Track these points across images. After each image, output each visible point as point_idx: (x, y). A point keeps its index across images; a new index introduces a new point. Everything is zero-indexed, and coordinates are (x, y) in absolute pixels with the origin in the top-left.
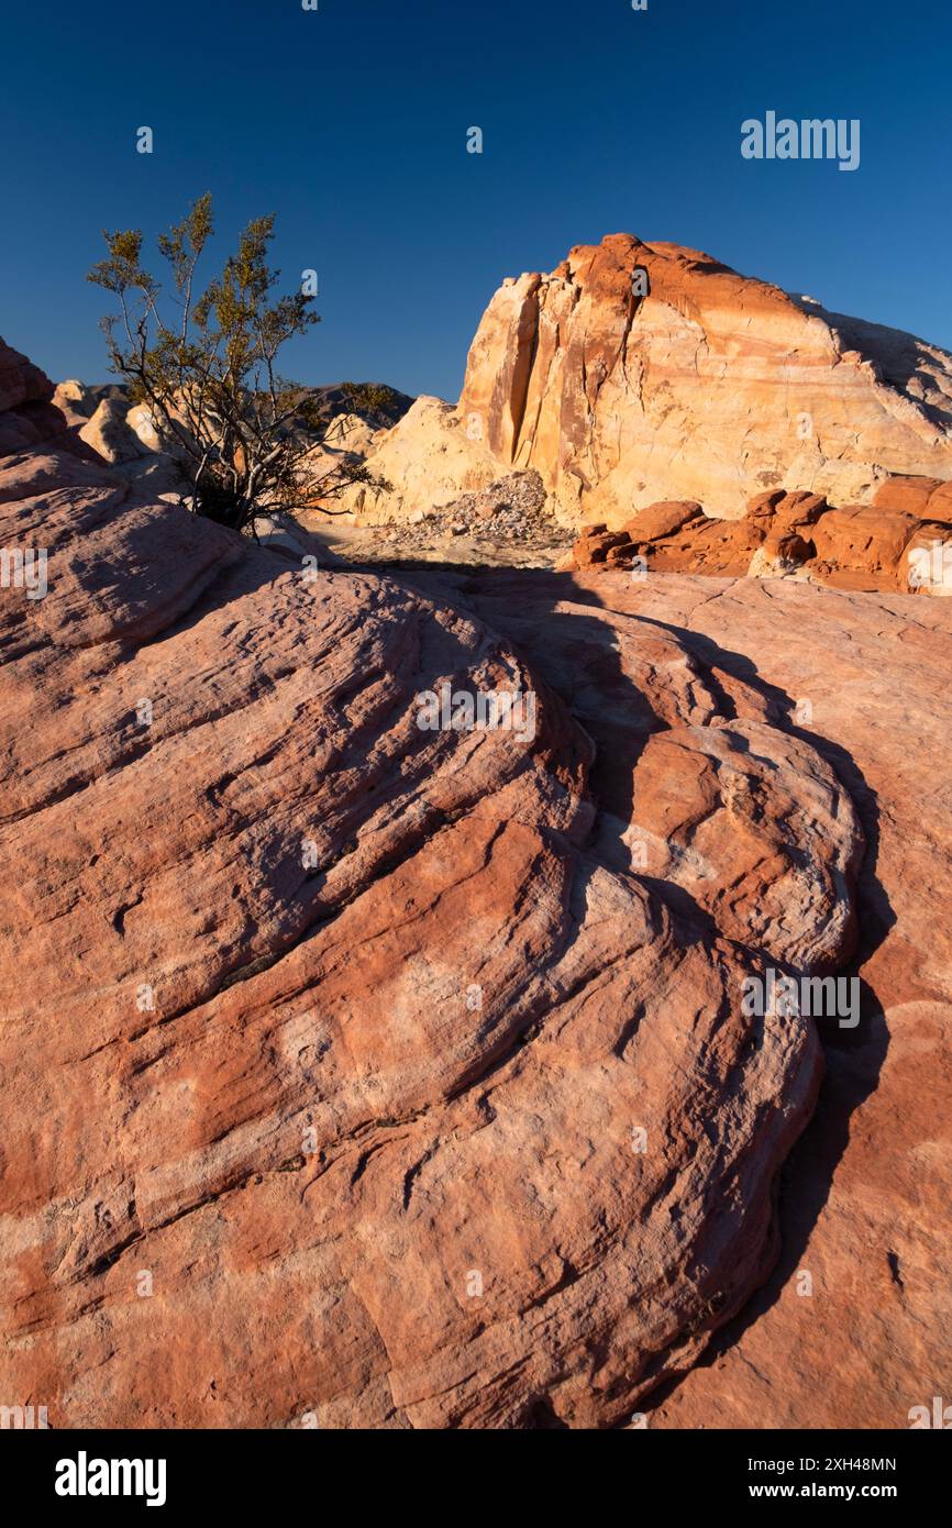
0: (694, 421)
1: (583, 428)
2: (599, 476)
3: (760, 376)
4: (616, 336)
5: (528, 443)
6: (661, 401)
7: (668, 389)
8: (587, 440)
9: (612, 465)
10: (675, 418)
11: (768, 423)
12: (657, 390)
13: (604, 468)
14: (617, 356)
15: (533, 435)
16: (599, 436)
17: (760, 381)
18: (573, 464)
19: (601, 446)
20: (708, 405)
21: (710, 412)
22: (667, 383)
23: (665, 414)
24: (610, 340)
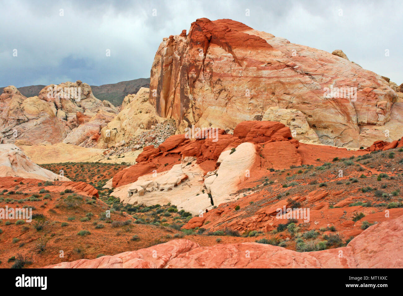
0: (230, 96)
1: (188, 100)
2: (195, 121)
3: (255, 75)
4: (199, 61)
5: (171, 108)
6: (218, 87)
7: (220, 82)
8: (190, 106)
9: (200, 116)
10: (223, 94)
11: (258, 95)
12: (216, 83)
13: (197, 117)
14: (201, 69)
15: (172, 104)
16: (195, 104)
17: (255, 77)
18: (185, 117)
19: (196, 108)
20: (235, 88)
21: (236, 92)
22: (219, 80)
23: (219, 93)
24: (197, 63)
